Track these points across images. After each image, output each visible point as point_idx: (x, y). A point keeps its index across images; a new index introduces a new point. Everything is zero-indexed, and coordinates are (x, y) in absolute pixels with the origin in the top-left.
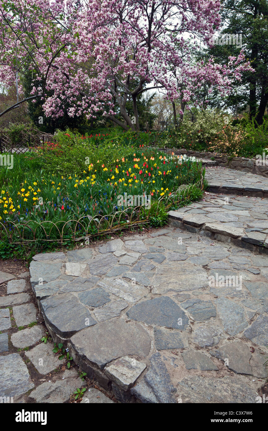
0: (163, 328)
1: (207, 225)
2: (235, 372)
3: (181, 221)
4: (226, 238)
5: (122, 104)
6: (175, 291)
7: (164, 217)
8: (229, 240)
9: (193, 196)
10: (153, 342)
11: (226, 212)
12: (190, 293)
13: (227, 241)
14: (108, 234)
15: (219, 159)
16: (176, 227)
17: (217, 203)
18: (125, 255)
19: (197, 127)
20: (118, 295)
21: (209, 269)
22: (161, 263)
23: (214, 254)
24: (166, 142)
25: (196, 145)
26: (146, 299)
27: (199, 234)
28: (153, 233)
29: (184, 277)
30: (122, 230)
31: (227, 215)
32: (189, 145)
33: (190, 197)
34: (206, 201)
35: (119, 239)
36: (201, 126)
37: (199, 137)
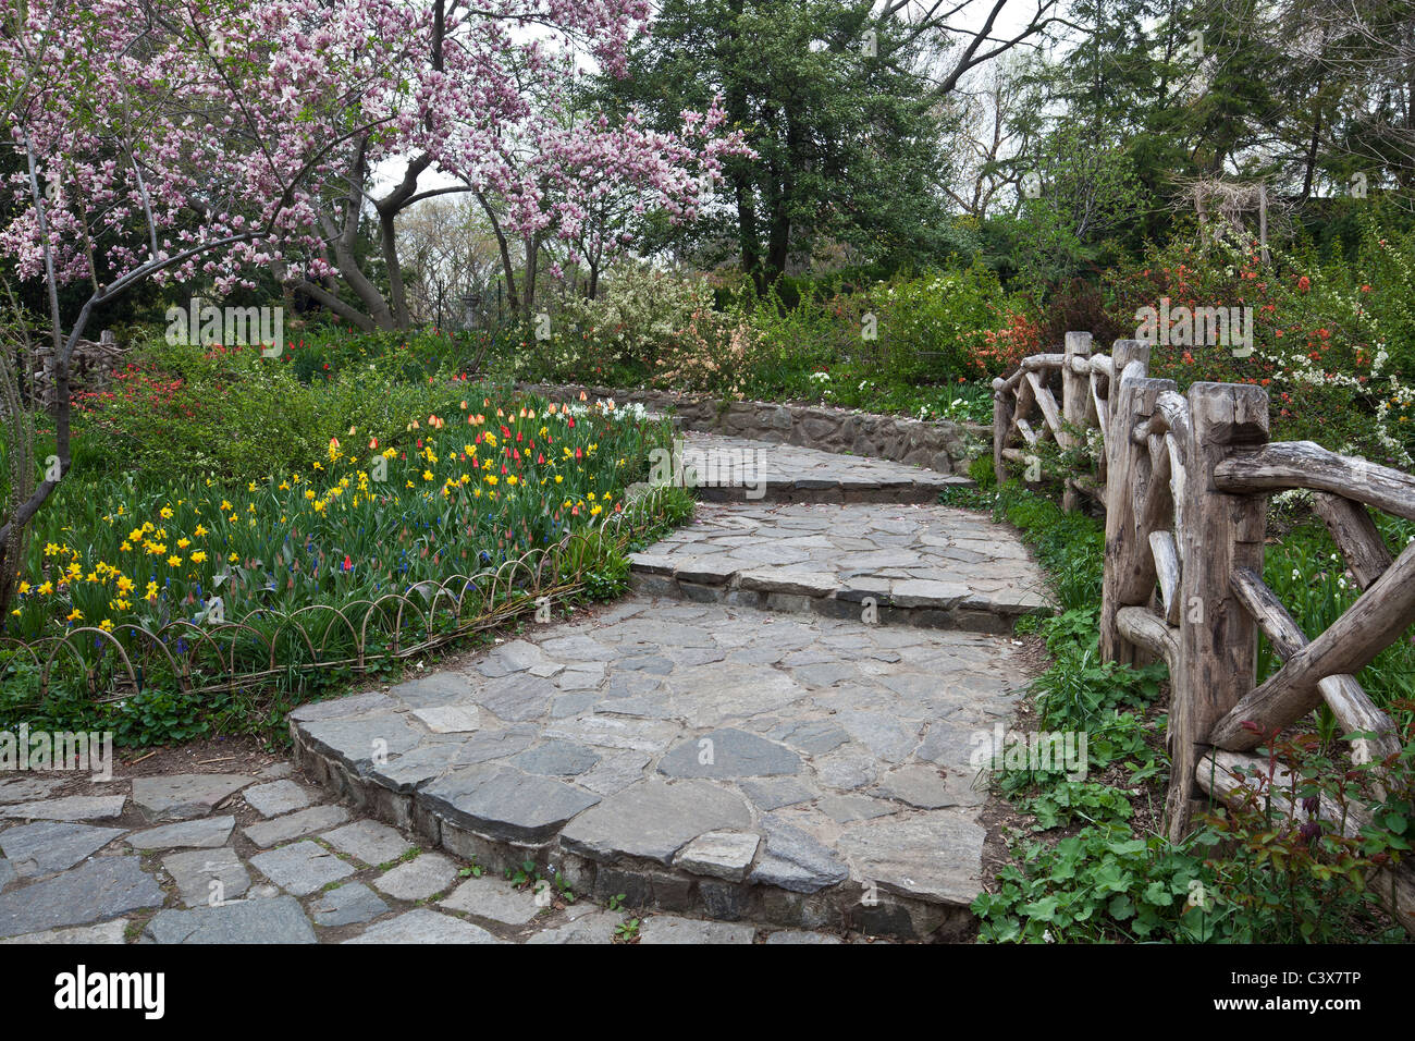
0: (754, 779)
1: (745, 575)
2: (926, 809)
3: (671, 575)
4: (797, 600)
5: (343, 240)
6: (739, 717)
7: (620, 570)
8: (807, 605)
9: (672, 511)
10: (747, 803)
11: (774, 544)
12: (775, 714)
13: (800, 607)
14: (484, 631)
15: (688, 410)
16: (656, 595)
17: (738, 526)
18: (563, 671)
19: (612, 315)
20: (612, 745)
21: (789, 669)
22: (669, 673)
23: (784, 640)
24: (518, 364)
25: (613, 370)
26: (683, 742)
27: (726, 603)
28: (603, 617)
29: (741, 690)
30: (520, 617)
31: (778, 549)
32: (593, 369)
33: (666, 515)
34: (706, 524)
35: (520, 642)
36: (622, 311)
37: (618, 346)
